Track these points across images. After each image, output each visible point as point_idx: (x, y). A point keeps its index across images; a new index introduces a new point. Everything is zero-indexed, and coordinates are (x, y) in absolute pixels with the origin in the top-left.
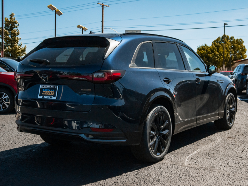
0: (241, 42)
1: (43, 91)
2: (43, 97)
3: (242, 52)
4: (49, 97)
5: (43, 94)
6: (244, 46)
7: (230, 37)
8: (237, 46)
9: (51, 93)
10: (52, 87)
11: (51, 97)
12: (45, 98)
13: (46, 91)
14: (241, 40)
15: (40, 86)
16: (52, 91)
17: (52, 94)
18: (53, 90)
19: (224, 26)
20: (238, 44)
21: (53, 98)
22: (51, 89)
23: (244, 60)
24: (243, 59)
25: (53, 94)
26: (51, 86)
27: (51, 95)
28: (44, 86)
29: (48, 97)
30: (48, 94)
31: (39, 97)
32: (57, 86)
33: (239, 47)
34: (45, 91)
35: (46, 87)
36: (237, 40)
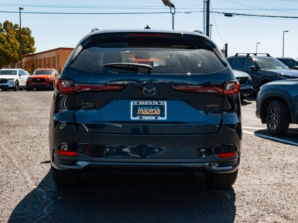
0: (28, 32)
1: (139, 110)
2: (141, 118)
3: (30, 45)
4: (153, 118)
5: (138, 114)
6: (33, 38)
7: (14, 25)
8: (25, 37)
9: (154, 112)
10: (155, 104)
11: (156, 118)
12: (146, 118)
13: (144, 110)
14: (28, 29)
15: (132, 103)
16: (156, 109)
17: (157, 114)
18: (158, 108)
19: (19, 12)
20: (25, 34)
21: (160, 118)
22: (153, 106)
23: (34, 55)
24: (32, 53)
25: (159, 114)
26: (153, 103)
27: (155, 115)
28: (138, 103)
29: (151, 117)
30: (150, 114)
31: (132, 118)
32: (164, 102)
33: (27, 38)
34: (142, 110)
35: (143, 103)
36: (23, 29)
